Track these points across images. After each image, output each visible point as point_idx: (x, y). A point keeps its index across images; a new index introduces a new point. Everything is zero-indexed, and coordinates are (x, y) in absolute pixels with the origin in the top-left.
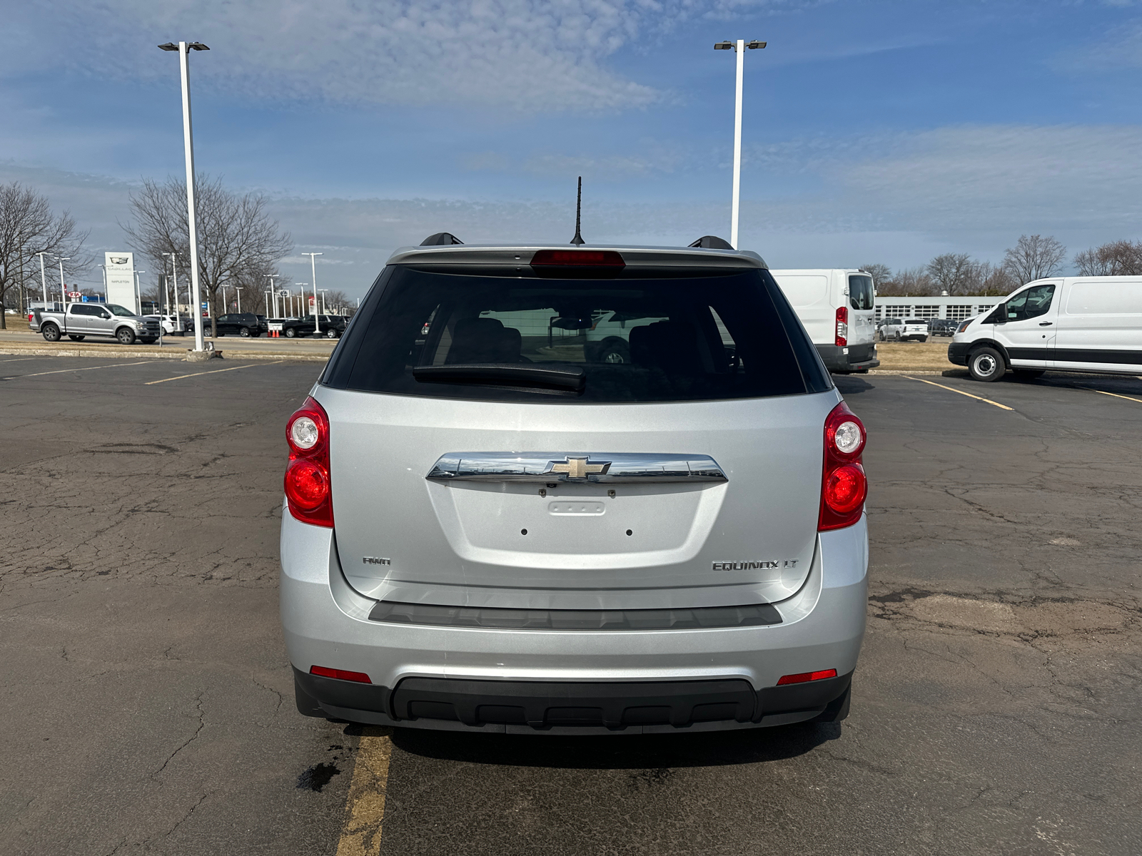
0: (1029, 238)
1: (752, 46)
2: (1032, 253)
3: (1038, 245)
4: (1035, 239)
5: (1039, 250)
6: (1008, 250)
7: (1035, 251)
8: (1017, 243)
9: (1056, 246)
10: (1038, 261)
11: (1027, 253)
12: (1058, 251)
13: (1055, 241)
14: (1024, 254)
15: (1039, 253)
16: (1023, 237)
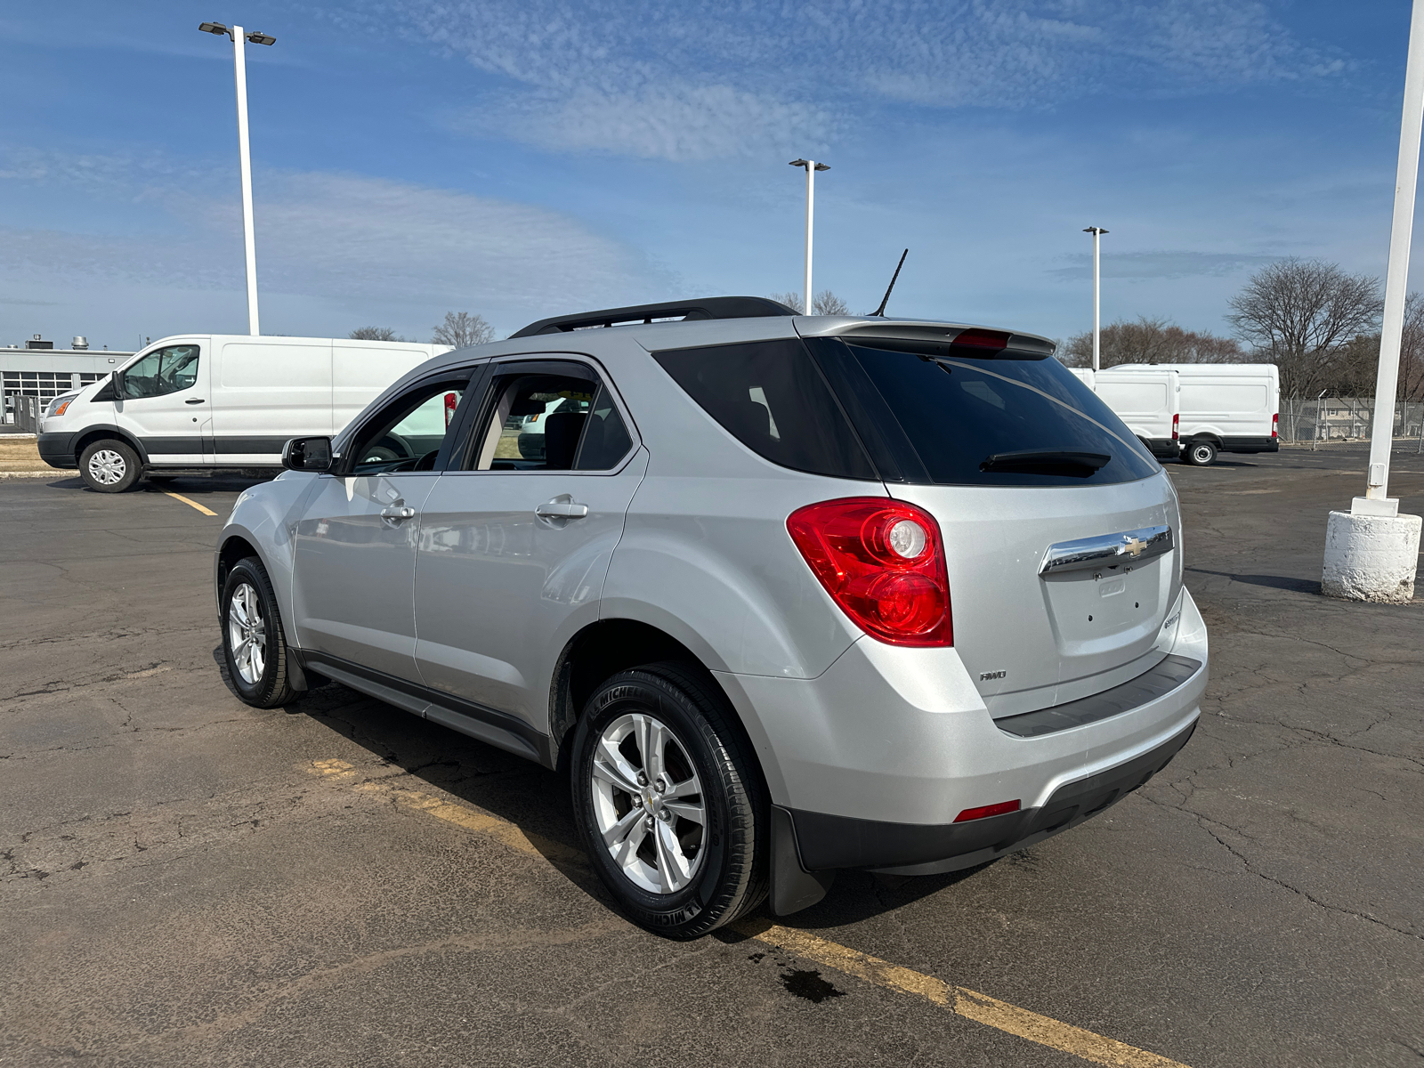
0: (456, 316)
1: (253, 39)
2: (461, 333)
3: (466, 324)
4: (463, 317)
5: (468, 330)
6: (436, 328)
7: (464, 331)
8: (445, 321)
9: (484, 327)
10: (469, 342)
11: (456, 332)
12: (486, 332)
13: (483, 321)
14: (452, 332)
15: (468, 333)
16: (450, 314)
